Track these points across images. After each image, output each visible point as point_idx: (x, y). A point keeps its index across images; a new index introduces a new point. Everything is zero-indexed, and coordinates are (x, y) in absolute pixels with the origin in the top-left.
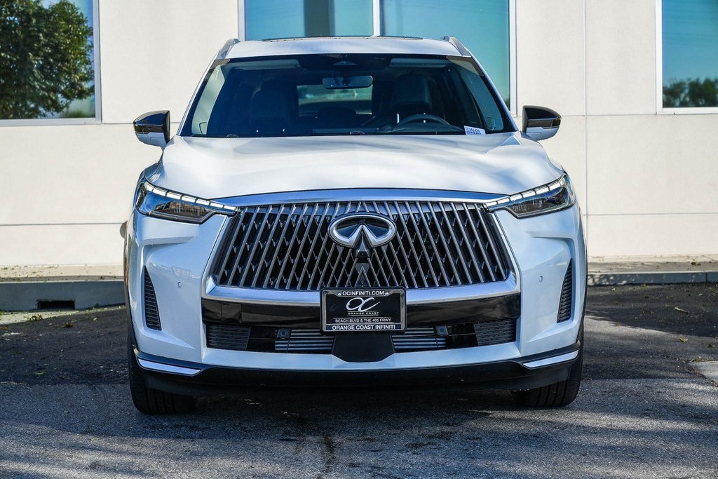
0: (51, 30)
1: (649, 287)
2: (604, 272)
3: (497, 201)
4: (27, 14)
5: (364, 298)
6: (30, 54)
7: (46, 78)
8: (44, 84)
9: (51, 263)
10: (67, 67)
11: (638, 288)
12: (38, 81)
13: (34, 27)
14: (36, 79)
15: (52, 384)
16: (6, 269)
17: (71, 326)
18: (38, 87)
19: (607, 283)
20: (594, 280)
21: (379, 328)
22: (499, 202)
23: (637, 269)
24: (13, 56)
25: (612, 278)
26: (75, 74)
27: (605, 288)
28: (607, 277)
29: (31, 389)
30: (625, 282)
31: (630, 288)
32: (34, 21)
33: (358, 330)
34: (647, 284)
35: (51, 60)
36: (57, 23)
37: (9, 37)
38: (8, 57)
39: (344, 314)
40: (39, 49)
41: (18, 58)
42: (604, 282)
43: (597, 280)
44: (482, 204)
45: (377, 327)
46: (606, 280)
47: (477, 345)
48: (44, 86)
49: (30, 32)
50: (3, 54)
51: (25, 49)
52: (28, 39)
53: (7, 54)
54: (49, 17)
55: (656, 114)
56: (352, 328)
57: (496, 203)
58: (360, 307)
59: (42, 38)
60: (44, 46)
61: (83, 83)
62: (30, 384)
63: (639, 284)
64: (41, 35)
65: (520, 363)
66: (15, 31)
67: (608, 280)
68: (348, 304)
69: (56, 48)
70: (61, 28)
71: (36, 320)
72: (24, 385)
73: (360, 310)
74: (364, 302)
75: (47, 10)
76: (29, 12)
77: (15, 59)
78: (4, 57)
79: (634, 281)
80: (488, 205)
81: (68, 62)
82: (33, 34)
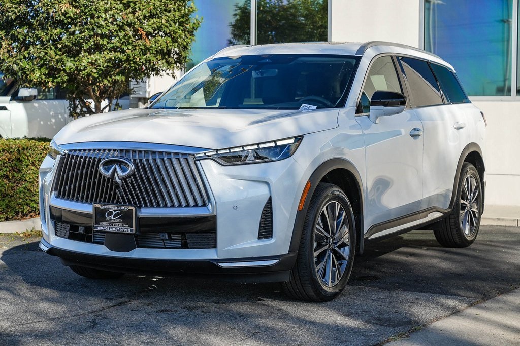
3: (205, 153)
5: (115, 211)
21: (122, 230)
22: (207, 154)
33: (111, 231)
39: (104, 220)
44: (193, 155)
45: (121, 230)
47: (188, 248)
56: (107, 229)
57: (204, 155)
58: (112, 216)
65: (216, 263)
68: (107, 214)
73: (112, 218)
74: (114, 213)
80: (198, 155)
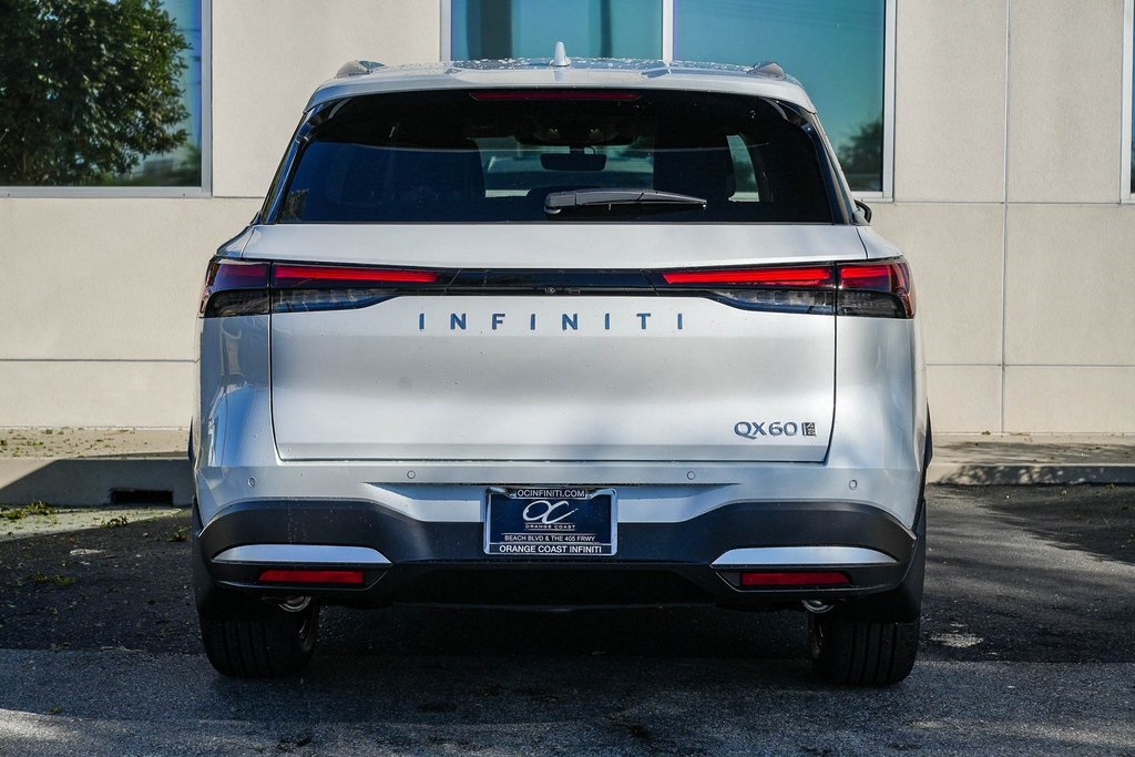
0: (119, 38)
1: (1121, 490)
2: (1046, 462)
4: (81, 12)
6: (85, 77)
7: (109, 117)
8: (107, 126)
9: (122, 424)
10: (143, 99)
11: (1103, 491)
12: (97, 121)
13: (91, 33)
14: (92, 119)
15: (190, 653)
16: (49, 432)
17: (184, 540)
18: (96, 131)
19: (1053, 482)
20: (1031, 477)
23: (1097, 458)
24: (58, 81)
25: (1060, 473)
26: (155, 110)
27: (1049, 489)
28: (1052, 470)
29: (157, 662)
30: (1081, 480)
31: (1090, 491)
32: (92, 23)
34: (1116, 484)
35: (120, 88)
36: (128, 27)
37: (51, 48)
38: (50, 81)
40: (100, 69)
41: (66, 83)
42: (1047, 479)
43: (1035, 476)
46: (1050, 476)
48: (105, 131)
49: (85, 41)
50: (40, 77)
51: (77, 68)
52: (82, 53)
53: (47, 76)
54: (117, 18)
55: (1119, 203)
59: (105, 52)
60: (107, 64)
61: (165, 127)
62: (154, 651)
63: (1103, 484)
64: (103, 46)
66: (61, 39)
67: (1055, 477)
69: (126, 68)
70: (135, 35)
71: (117, 526)
72: (143, 654)
75: (112, 6)
76: (85, 8)
77: (61, 85)
78: (42, 81)
79: (1096, 479)
81: (145, 92)
82: (90, 44)
